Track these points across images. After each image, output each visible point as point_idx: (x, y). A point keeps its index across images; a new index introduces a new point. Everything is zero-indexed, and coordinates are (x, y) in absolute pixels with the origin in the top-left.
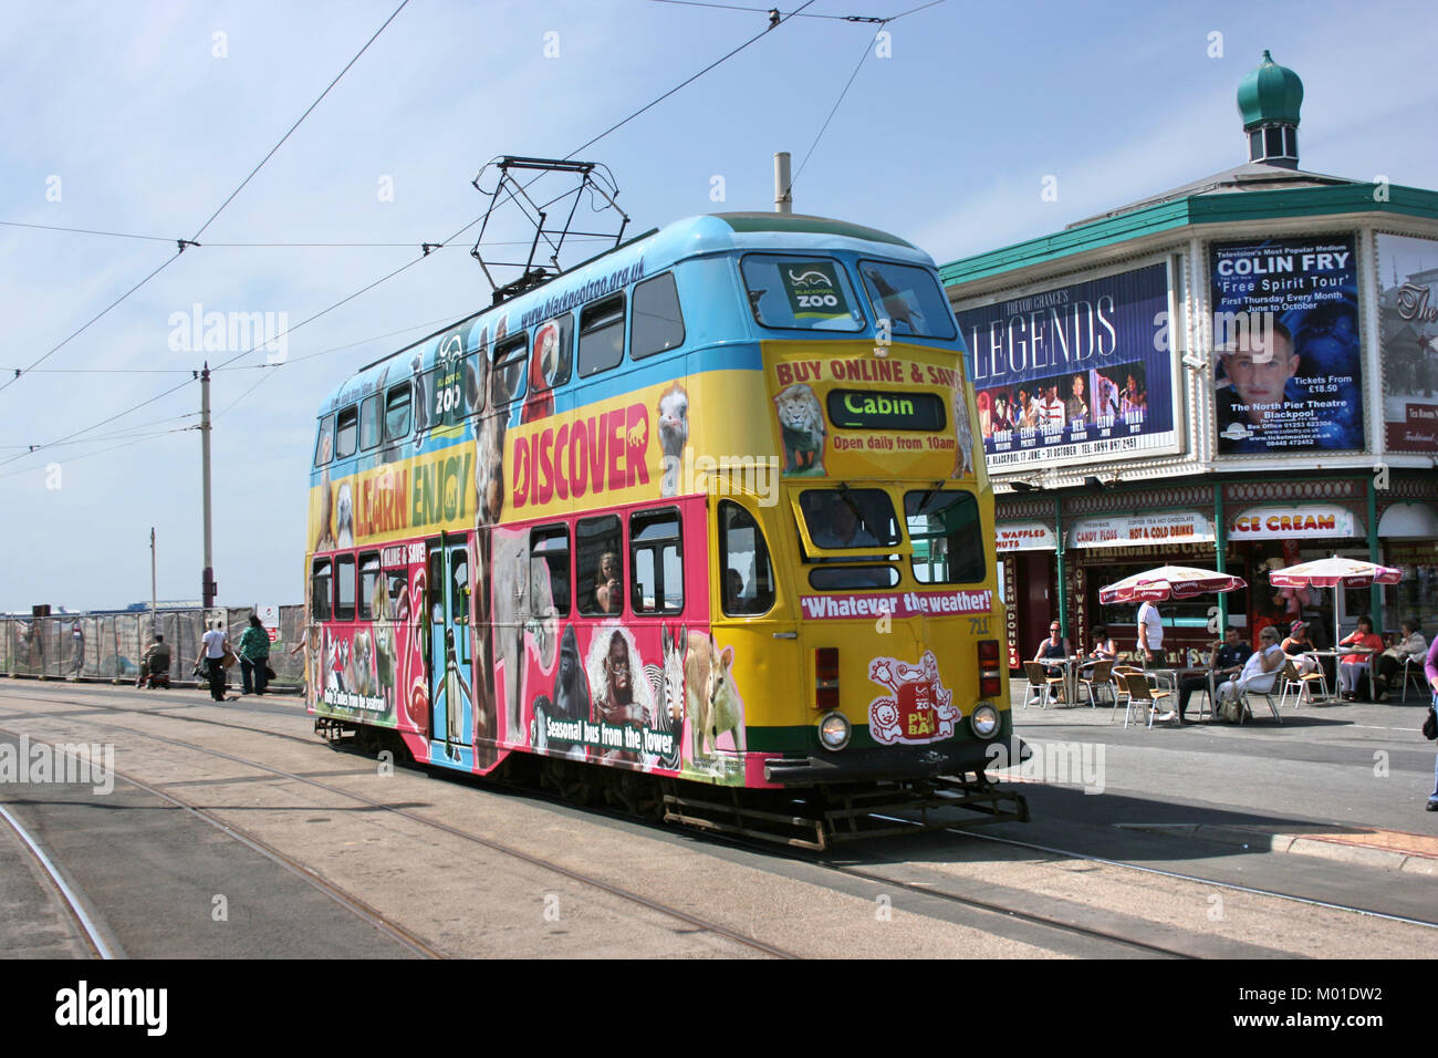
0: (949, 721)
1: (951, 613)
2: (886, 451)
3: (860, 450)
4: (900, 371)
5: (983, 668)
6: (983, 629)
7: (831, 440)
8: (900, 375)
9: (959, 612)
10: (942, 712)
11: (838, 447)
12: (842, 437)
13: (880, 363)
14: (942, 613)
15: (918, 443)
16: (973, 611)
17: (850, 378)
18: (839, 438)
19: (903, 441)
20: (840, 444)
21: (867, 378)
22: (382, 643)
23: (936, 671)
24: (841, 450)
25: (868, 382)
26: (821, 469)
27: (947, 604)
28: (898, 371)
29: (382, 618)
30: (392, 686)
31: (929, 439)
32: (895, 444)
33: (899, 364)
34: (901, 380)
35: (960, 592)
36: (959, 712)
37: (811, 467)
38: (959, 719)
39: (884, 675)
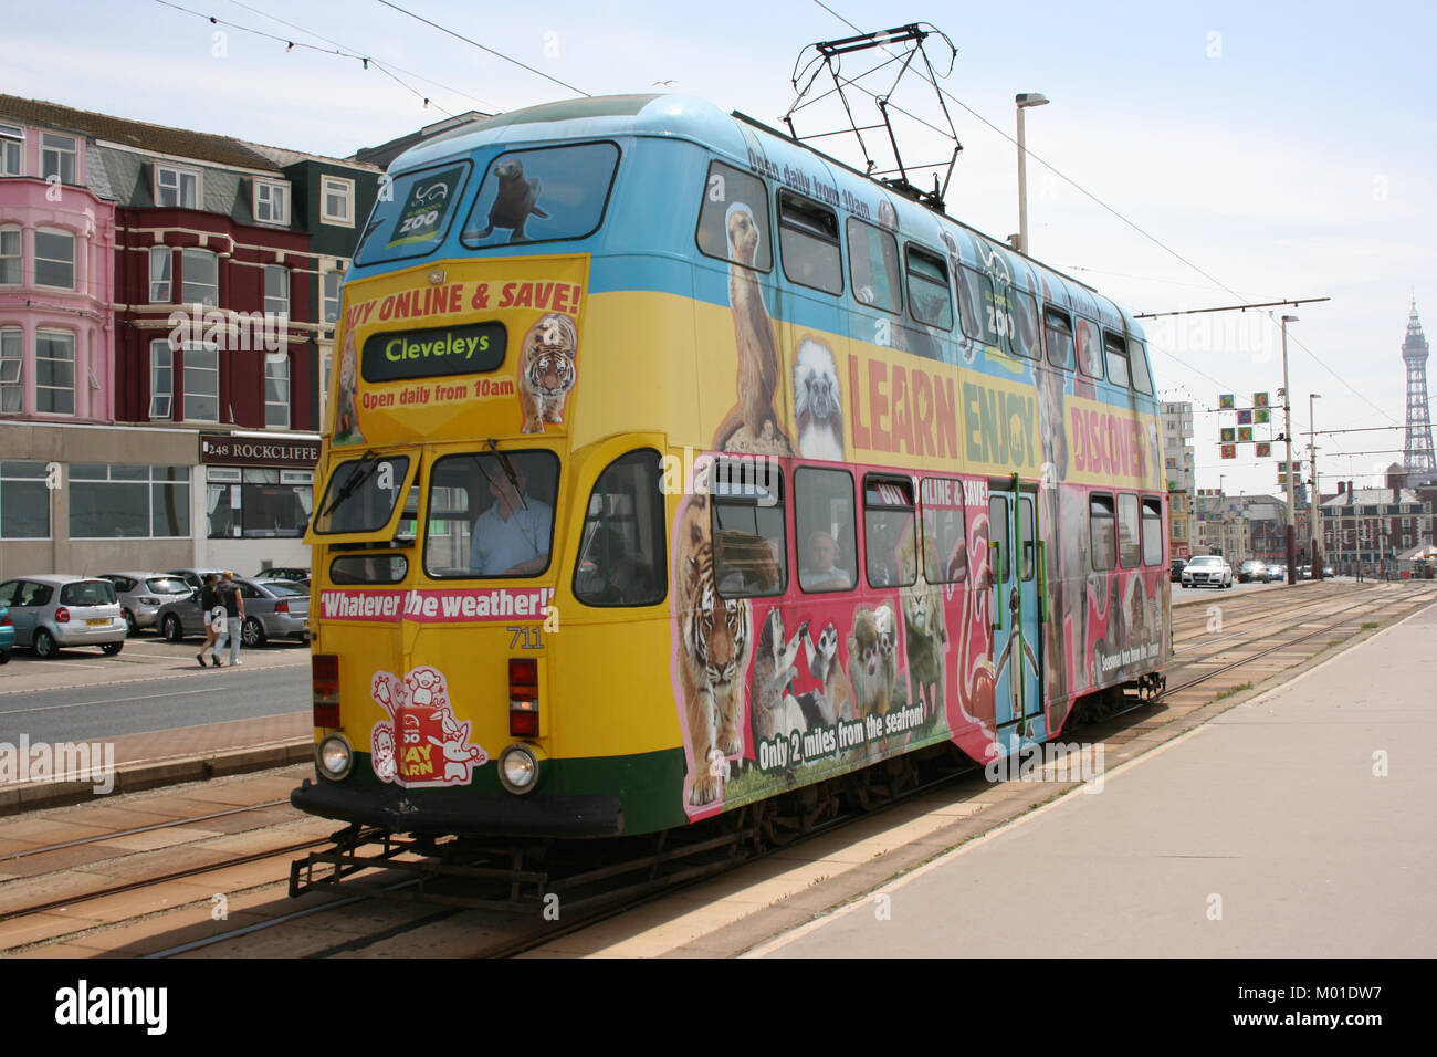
0: (463, 762)
1: (477, 618)
2: (420, 405)
3: (390, 407)
4: (459, 298)
5: (515, 697)
6: (533, 642)
7: (360, 397)
8: (458, 303)
9: (490, 618)
10: (449, 749)
11: (367, 406)
12: (372, 393)
13: (437, 291)
14: (461, 618)
15: (462, 391)
16: (516, 617)
17: (397, 316)
18: (367, 394)
19: (444, 390)
20: (370, 402)
21: (417, 312)
22: (920, 620)
23: (444, 695)
24: (369, 410)
25: (419, 318)
26: (359, 434)
27: (473, 605)
28: (456, 297)
29: (921, 580)
30: (937, 681)
31: (478, 384)
32: (433, 395)
33: (460, 287)
34: (459, 308)
35: (498, 590)
36: (482, 752)
37: (350, 433)
38: (483, 762)
39: (384, 695)
